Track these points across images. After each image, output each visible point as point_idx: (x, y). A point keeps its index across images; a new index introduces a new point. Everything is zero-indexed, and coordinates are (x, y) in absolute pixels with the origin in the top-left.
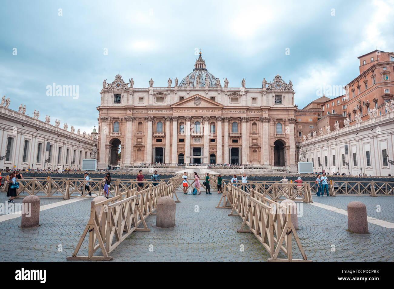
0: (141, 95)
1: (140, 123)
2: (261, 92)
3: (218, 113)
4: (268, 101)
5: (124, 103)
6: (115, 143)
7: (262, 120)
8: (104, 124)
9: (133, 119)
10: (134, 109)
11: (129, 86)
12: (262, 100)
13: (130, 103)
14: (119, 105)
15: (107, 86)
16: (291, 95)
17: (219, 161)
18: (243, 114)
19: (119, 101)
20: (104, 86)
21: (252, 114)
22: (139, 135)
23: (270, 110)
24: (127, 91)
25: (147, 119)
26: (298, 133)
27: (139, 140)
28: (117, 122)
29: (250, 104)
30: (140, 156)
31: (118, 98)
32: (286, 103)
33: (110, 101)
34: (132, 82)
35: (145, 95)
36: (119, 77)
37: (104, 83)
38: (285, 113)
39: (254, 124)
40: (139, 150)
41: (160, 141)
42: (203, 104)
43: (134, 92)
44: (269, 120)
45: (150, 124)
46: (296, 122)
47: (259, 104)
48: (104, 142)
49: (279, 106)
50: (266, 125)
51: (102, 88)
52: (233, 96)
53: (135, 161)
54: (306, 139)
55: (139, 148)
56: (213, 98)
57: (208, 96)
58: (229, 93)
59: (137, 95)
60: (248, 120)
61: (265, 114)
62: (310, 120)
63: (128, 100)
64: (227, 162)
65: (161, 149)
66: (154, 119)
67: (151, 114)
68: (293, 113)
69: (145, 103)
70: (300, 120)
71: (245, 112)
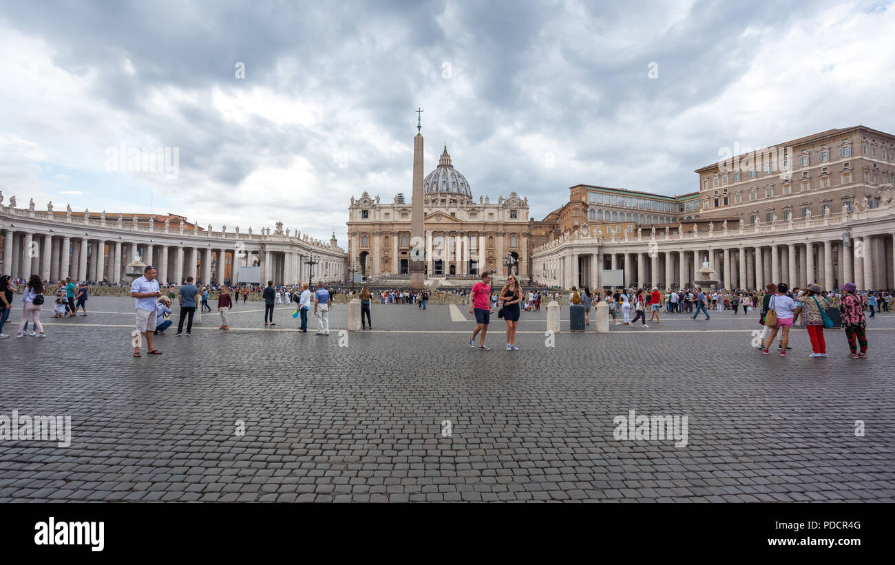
0: (386, 211)
1: (387, 237)
2: (497, 208)
3: (457, 228)
4: (505, 216)
5: (371, 219)
6: (363, 255)
7: (497, 234)
8: (354, 239)
9: (381, 234)
10: (381, 224)
11: (375, 202)
12: (498, 215)
13: (377, 220)
14: (367, 220)
15: (355, 203)
16: (525, 211)
17: (458, 271)
18: (481, 229)
19: (366, 217)
20: (352, 202)
21: (489, 229)
22: (386, 248)
23: (506, 224)
24: (374, 207)
25: (393, 234)
26: (531, 246)
27: (386, 253)
28: (365, 236)
29: (487, 219)
30: (387, 268)
31: (365, 214)
32: (521, 219)
33: (358, 217)
34: (378, 199)
35: (390, 211)
36: (366, 194)
37: (352, 199)
38: (519, 227)
39: (491, 237)
40: (387, 262)
41: (406, 253)
42: (444, 220)
43: (381, 208)
44: (504, 235)
45: (396, 238)
46: (529, 235)
47: (495, 219)
48: (355, 256)
49: (514, 221)
50: (501, 239)
51: (350, 204)
52: (472, 212)
53: (383, 272)
54: (536, 252)
55: (386, 260)
56: (453, 214)
57: (448, 213)
58: (468, 209)
59: (383, 211)
60: (484, 234)
61: (501, 229)
62: (544, 233)
63: (375, 216)
64: (465, 272)
65: (406, 260)
66: (399, 234)
67: (397, 229)
68: (527, 227)
69: (391, 219)
70: (533, 233)
71: (482, 227)
